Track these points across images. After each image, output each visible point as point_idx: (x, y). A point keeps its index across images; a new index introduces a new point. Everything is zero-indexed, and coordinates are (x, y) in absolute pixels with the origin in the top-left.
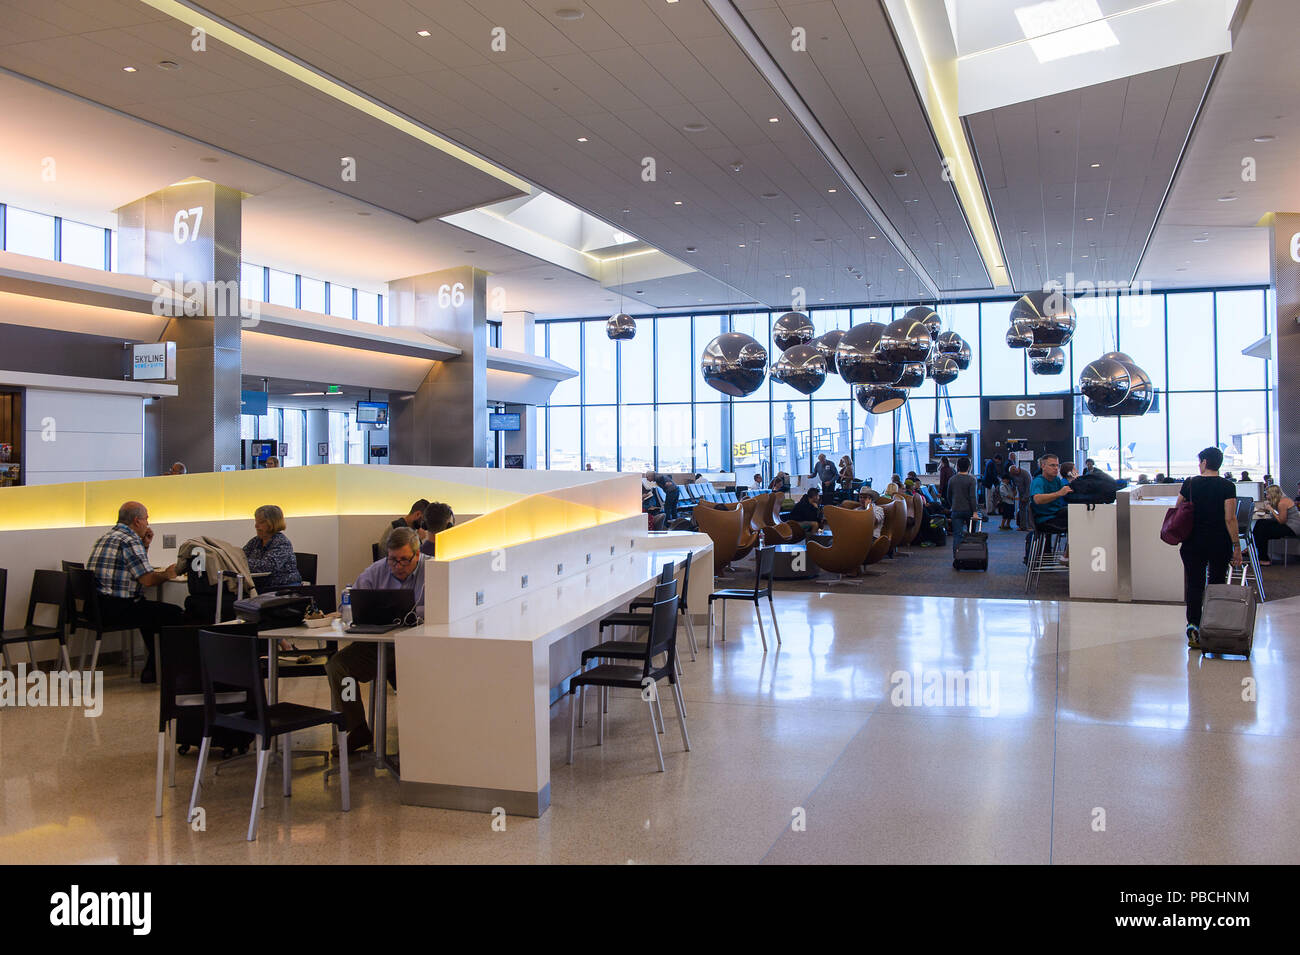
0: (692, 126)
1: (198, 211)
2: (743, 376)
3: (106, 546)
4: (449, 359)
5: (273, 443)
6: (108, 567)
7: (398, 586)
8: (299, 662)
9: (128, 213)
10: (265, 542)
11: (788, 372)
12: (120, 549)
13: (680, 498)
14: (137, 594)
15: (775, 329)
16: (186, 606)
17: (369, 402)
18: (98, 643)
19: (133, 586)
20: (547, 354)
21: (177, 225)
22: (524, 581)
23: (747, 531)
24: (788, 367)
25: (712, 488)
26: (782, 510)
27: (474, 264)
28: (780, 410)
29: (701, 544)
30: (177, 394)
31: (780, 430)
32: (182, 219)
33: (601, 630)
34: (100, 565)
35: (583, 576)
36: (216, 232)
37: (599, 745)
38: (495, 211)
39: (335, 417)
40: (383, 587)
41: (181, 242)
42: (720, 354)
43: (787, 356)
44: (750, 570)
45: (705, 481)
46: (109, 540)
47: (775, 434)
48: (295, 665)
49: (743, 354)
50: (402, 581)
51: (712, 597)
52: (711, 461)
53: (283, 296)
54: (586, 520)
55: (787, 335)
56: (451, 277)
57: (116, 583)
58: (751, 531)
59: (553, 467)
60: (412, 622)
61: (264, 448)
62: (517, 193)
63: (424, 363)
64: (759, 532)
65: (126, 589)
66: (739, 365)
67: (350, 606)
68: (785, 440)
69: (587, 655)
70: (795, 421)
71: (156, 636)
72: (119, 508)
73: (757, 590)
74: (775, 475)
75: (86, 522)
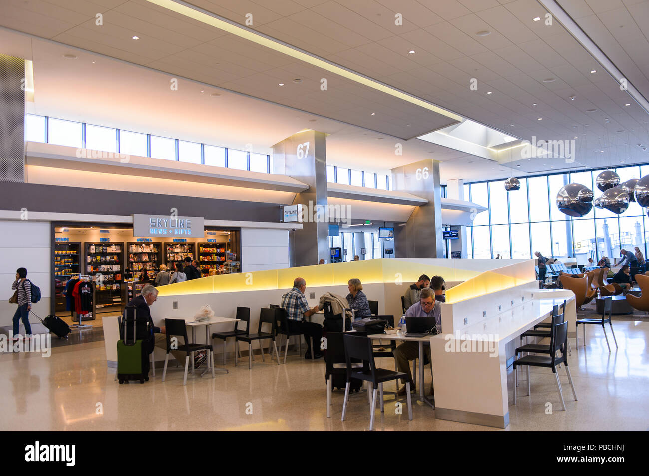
0: (548, 80)
1: (307, 144)
2: (580, 207)
3: (290, 298)
4: (423, 205)
5: (340, 249)
6: (292, 307)
7: (425, 315)
8: (379, 350)
9: (277, 147)
10: (354, 296)
11: (607, 203)
12: (296, 299)
13: (547, 272)
14: (303, 319)
15: (597, 180)
16: (324, 324)
17: (385, 228)
18: (288, 340)
19: (302, 316)
20: (470, 200)
21: (298, 151)
22: (484, 313)
23: (590, 289)
24: (606, 200)
25: (564, 266)
26: (607, 278)
27: (433, 158)
28: (600, 223)
29: (569, 295)
30: (302, 228)
31: (601, 234)
32: (300, 148)
33: (521, 339)
34: (288, 307)
35: (510, 312)
36: (315, 152)
37: (528, 396)
38: (445, 131)
39: (367, 236)
40: (418, 316)
41: (300, 158)
42: (567, 195)
43: (606, 195)
44: (592, 310)
45: (560, 262)
46: (291, 295)
47: (597, 236)
48: (378, 352)
49: (580, 195)
50: (427, 313)
51: (577, 323)
52: (561, 252)
53: (343, 180)
54: (510, 283)
55: (604, 183)
56: (421, 165)
57: (295, 315)
58: (592, 289)
59: (476, 257)
60: (434, 333)
61: (336, 251)
62: (456, 122)
63: (410, 208)
64: (597, 289)
65: (299, 317)
66: (577, 201)
67: (405, 325)
68: (603, 239)
69: (518, 351)
70: (608, 228)
71: (311, 338)
72: (294, 281)
73: (603, 319)
74: (600, 259)
75: (279, 286)
